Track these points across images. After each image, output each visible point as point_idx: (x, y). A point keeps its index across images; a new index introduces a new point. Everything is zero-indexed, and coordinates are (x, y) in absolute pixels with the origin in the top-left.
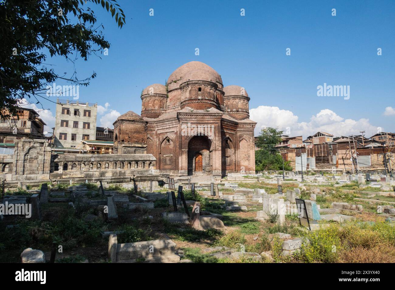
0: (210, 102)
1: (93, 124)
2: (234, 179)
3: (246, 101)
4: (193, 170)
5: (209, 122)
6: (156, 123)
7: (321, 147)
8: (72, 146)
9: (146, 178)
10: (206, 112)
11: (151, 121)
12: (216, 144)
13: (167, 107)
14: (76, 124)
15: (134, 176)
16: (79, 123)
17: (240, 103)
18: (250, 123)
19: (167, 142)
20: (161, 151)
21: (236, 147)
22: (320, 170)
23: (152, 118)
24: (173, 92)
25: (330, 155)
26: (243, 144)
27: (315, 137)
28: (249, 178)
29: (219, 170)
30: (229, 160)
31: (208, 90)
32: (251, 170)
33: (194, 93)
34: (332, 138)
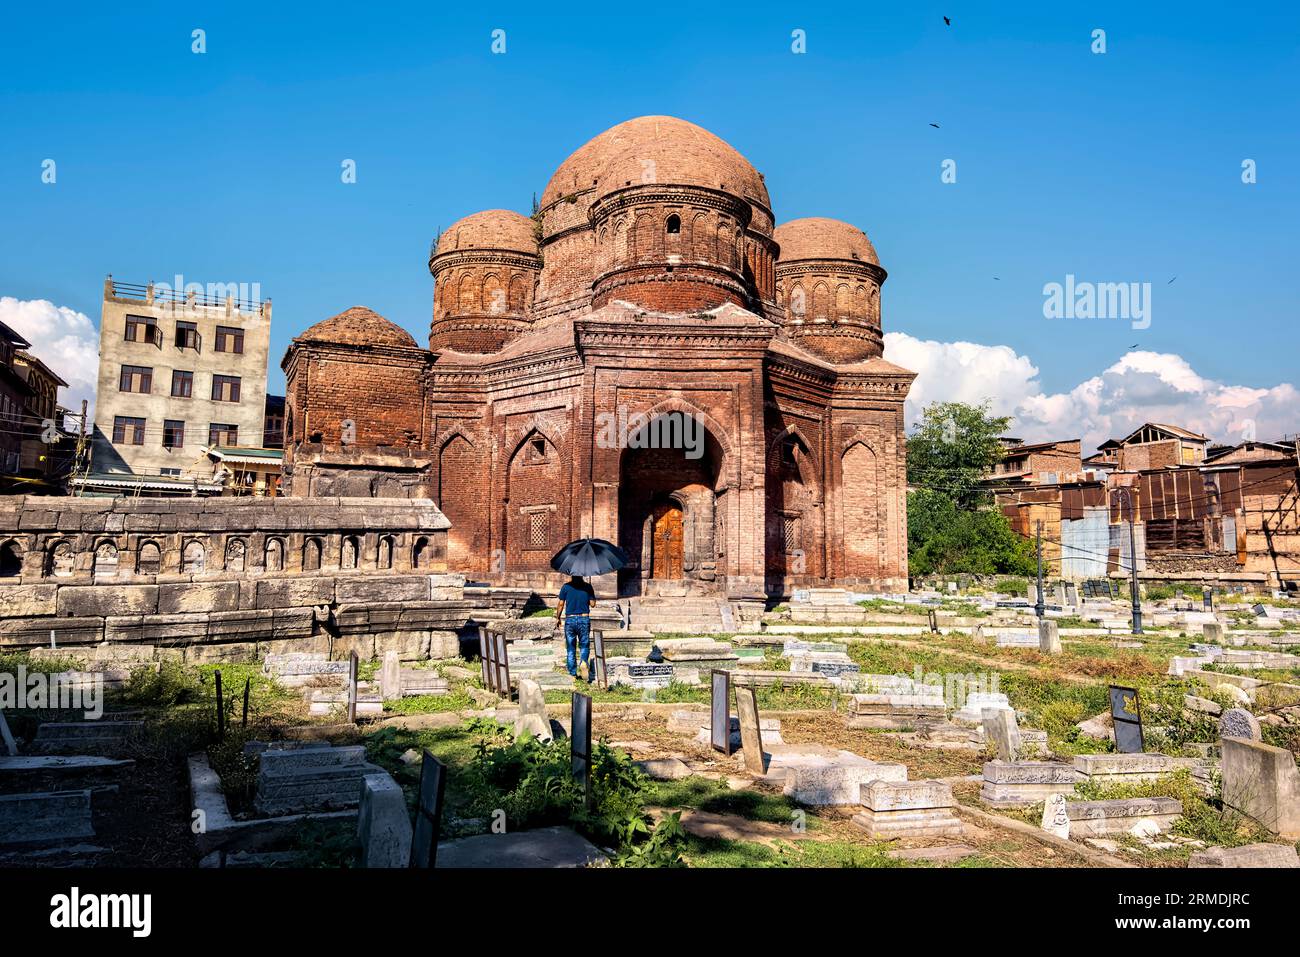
0: (717, 281)
1: (255, 382)
2: (820, 616)
3: (869, 281)
4: (644, 573)
5: (714, 364)
6: (490, 374)
7: (1169, 484)
8: (165, 471)
9: (395, 618)
10: (699, 322)
11: (470, 363)
12: (744, 461)
13: (539, 306)
14: (182, 382)
15: (333, 606)
16: (196, 377)
17: (846, 293)
18: (886, 377)
19: (536, 451)
20: (508, 490)
21: (827, 478)
22: (1166, 575)
23: (474, 350)
24: (564, 245)
25: (1211, 514)
26: (856, 464)
27: (1131, 442)
28: (886, 612)
29: (756, 574)
30: (796, 532)
31: (711, 229)
32: (890, 575)
33: (647, 240)
34: (1205, 448)
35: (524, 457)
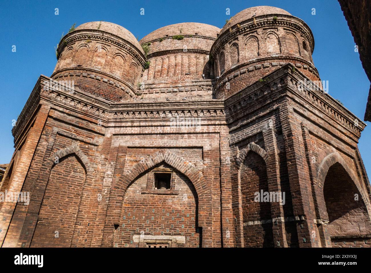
35: (145, 185)
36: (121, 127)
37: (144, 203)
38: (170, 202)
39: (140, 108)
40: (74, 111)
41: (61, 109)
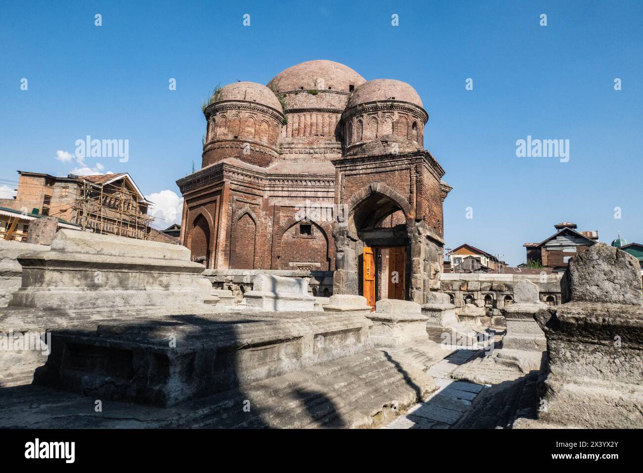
35: (294, 233)
36: (274, 191)
37: (294, 243)
38: (311, 243)
39: (288, 178)
40: (244, 182)
41: (236, 183)
